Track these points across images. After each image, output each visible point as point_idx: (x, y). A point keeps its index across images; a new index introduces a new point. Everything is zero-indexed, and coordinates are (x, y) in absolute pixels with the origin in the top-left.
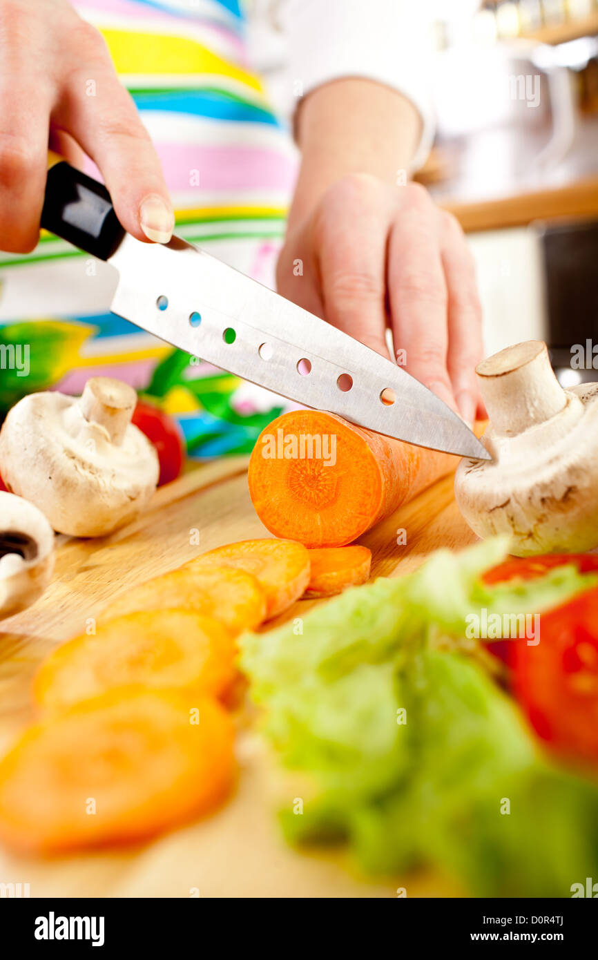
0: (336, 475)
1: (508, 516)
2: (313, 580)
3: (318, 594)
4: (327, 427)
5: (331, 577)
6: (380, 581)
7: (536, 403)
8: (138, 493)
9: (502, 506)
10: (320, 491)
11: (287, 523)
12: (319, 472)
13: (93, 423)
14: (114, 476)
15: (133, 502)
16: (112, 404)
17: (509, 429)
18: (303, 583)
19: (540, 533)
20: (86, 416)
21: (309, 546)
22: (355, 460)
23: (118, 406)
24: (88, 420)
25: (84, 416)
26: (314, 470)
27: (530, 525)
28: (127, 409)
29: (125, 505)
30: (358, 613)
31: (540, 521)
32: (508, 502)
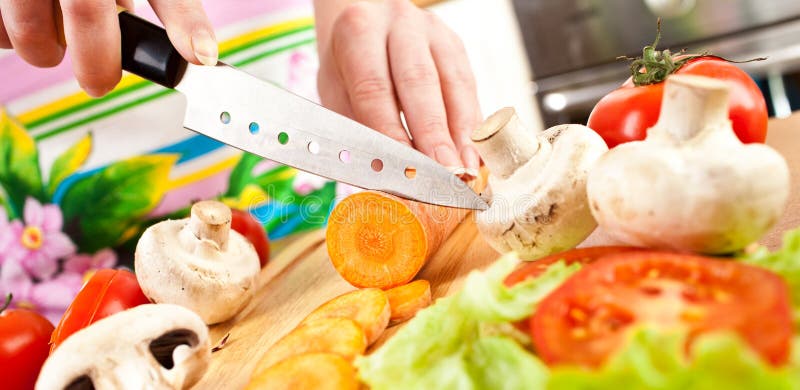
0: (390, 234)
1: (516, 236)
2: (393, 311)
3: (398, 321)
5: (404, 307)
6: (439, 301)
7: (517, 152)
8: (250, 284)
9: (511, 229)
10: (382, 247)
11: (364, 277)
12: (377, 235)
13: (204, 239)
14: (229, 275)
15: (247, 291)
16: (215, 223)
17: (503, 173)
18: (387, 316)
19: (541, 242)
20: (198, 235)
21: (385, 289)
23: (219, 223)
24: (199, 238)
25: (195, 237)
26: (373, 234)
27: (531, 238)
30: (429, 325)
31: (538, 233)
32: (513, 225)
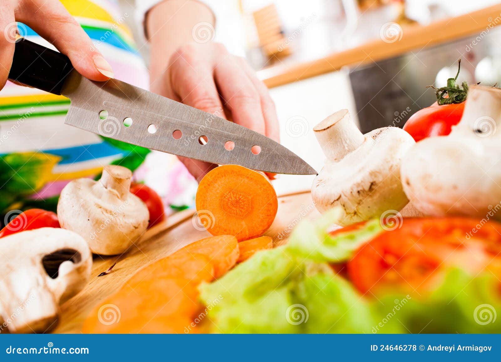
0: (250, 198)
1: (342, 205)
4: (239, 172)
7: (348, 142)
8: (139, 225)
9: (338, 200)
10: (242, 208)
12: (239, 198)
13: (109, 188)
14: (124, 216)
15: (137, 230)
16: (119, 177)
17: (335, 158)
19: (361, 211)
20: (105, 185)
21: (240, 240)
22: (259, 187)
23: (122, 178)
24: (106, 188)
25: (104, 186)
26: (236, 197)
27: (354, 208)
28: (127, 179)
29: (132, 232)
31: (359, 204)
32: (340, 197)
